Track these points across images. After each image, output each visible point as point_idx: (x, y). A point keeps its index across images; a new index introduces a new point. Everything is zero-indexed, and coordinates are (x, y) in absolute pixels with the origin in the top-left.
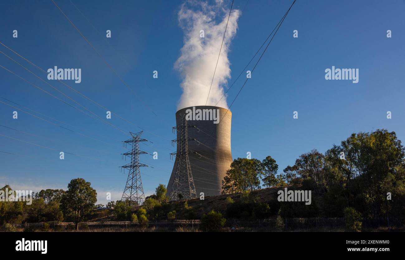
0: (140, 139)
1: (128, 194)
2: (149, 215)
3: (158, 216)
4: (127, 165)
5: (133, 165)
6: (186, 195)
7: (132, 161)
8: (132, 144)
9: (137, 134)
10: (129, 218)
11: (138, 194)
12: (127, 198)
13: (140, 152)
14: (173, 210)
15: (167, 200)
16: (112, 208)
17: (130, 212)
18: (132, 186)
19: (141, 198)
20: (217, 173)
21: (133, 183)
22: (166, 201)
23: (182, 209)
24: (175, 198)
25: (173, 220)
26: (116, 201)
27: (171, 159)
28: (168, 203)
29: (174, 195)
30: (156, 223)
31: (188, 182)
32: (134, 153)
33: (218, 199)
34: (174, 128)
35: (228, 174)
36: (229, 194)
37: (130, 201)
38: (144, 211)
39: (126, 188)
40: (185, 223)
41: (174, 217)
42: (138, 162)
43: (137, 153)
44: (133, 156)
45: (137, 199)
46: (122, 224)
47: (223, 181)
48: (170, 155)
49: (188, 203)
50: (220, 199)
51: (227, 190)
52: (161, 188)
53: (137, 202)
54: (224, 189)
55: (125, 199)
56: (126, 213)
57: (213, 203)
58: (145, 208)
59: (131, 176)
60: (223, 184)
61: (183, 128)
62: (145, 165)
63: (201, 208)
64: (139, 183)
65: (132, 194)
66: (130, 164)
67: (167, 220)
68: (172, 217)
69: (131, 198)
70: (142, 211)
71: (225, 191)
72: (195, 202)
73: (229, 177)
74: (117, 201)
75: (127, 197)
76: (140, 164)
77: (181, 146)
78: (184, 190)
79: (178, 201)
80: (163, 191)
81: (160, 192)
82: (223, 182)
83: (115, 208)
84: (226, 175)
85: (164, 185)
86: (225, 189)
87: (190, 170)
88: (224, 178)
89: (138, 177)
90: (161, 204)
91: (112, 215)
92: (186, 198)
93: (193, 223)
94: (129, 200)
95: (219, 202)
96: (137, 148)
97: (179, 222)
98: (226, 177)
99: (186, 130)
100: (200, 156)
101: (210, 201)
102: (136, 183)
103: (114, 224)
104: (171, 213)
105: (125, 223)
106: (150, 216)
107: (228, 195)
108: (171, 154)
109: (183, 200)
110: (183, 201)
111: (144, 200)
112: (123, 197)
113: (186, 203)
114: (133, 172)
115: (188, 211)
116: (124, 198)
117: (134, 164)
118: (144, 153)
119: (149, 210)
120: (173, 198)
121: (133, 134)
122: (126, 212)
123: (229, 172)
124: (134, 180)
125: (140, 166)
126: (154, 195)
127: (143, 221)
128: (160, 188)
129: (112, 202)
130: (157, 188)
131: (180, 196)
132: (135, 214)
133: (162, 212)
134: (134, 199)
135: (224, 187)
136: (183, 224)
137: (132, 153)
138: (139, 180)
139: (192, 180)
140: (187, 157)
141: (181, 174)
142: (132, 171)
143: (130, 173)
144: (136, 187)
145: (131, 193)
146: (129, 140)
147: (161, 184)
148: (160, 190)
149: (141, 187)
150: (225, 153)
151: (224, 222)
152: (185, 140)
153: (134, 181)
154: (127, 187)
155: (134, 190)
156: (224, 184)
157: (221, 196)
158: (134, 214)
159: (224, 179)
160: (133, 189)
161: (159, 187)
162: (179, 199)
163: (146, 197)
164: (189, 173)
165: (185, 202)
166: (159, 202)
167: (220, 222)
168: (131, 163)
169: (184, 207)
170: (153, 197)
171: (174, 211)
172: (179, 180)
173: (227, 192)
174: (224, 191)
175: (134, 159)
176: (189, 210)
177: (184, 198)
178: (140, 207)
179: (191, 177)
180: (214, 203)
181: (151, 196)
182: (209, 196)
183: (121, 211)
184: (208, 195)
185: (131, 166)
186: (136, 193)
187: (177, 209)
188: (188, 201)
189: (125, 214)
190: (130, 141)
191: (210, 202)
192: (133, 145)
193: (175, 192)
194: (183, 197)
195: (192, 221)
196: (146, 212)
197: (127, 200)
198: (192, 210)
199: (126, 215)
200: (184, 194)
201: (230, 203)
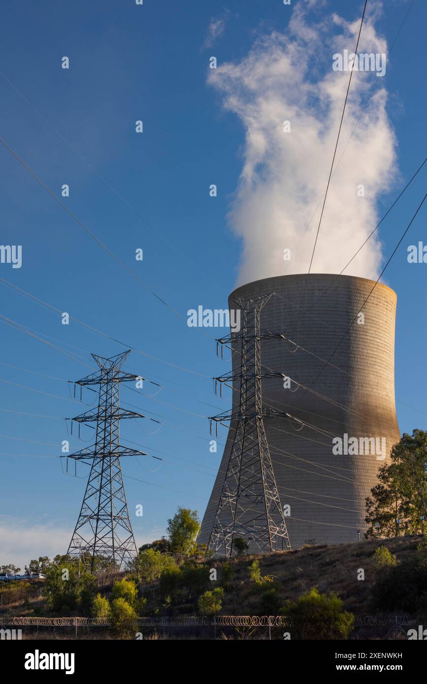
0: (121, 375)
1: (87, 536)
2: (145, 601)
3: (172, 603)
4: (84, 452)
5: (102, 451)
6: (257, 540)
7: (99, 439)
8: (98, 390)
9: (113, 360)
10: (86, 608)
11: (115, 536)
12: (84, 548)
13: (121, 412)
14: (217, 587)
15: (200, 557)
16: (41, 577)
17: (91, 591)
18: (97, 515)
19: (126, 550)
20: (353, 476)
21: (102, 506)
22: (196, 558)
23: (243, 582)
24: (225, 551)
25: (211, 616)
26: (55, 556)
27: (214, 432)
28: (202, 566)
29: (221, 541)
30: (163, 624)
31: (263, 502)
32: (104, 414)
33: (353, 555)
34: (219, 340)
35: (384, 477)
36: (386, 540)
37: (93, 558)
38: (130, 587)
39: (83, 519)
40: (246, 624)
41: (219, 607)
42: (116, 442)
43: (111, 416)
44: (102, 426)
45: (114, 552)
46: (63, 624)
47: (367, 499)
48: (208, 421)
49: (260, 566)
50: (358, 555)
51: (382, 525)
52: (184, 522)
53: (114, 560)
54: (370, 525)
55: (78, 551)
56: (78, 594)
57: (335, 566)
58: (133, 580)
59: (96, 484)
60: (368, 511)
61: (247, 341)
62: (136, 451)
63: (299, 581)
64: (117, 505)
65: (100, 536)
66: (93, 449)
67: (198, 615)
68: (210, 605)
69: (97, 548)
70: (123, 588)
71: (375, 531)
72: (283, 563)
73: (386, 487)
74: (57, 558)
75: (84, 544)
76: (121, 450)
77: (241, 395)
78: (252, 526)
79: (232, 559)
80: (191, 528)
81: (181, 531)
82: (369, 503)
83: (48, 578)
84: (378, 482)
85: (193, 510)
86: (373, 524)
87: (268, 467)
88: (372, 490)
89: (116, 486)
90: (181, 568)
91: (41, 598)
92: (256, 551)
93: (271, 625)
94: (91, 553)
95: (354, 564)
96: (113, 400)
97: (229, 621)
98: (379, 487)
99: (257, 346)
100: (298, 425)
101: (328, 560)
102: (109, 504)
103: (41, 624)
104: (210, 595)
105: (72, 623)
106: (148, 602)
107: (383, 543)
108: (213, 418)
109: (248, 555)
110: (247, 560)
111: (135, 554)
112: (72, 545)
113: (254, 565)
114: (100, 471)
115: (258, 589)
116: (76, 547)
117: (105, 447)
118: (133, 414)
119: (145, 586)
120: (218, 551)
121: (100, 360)
122: (79, 591)
123: (386, 473)
124: (103, 496)
125: (121, 454)
126: (164, 541)
127: (122, 618)
128: (180, 521)
129: (41, 559)
130: (172, 519)
131: (239, 544)
132: (102, 597)
133: (184, 591)
134: (104, 552)
135: (372, 518)
136: (241, 628)
137: (98, 417)
138: (119, 495)
139: (275, 496)
140: (260, 428)
141: (242, 477)
142: (98, 469)
143: (93, 476)
144: (111, 515)
145: (96, 535)
146: (90, 378)
147: (183, 508)
148: (181, 525)
149: (124, 516)
150: (378, 413)
151: (349, 623)
152: (254, 375)
153: (103, 498)
154: (85, 516)
155: (103, 525)
156: (373, 509)
157: (361, 546)
158: (99, 596)
159: (370, 495)
160: (100, 522)
161: (177, 517)
162: (235, 552)
163: (140, 545)
164: (268, 476)
165: (250, 563)
166: (178, 562)
167: (337, 623)
168: (96, 444)
169: (250, 577)
170: (160, 546)
171: (218, 589)
172: (238, 496)
173: (380, 534)
174: (371, 529)
175: (103, 432)
176: (265, 588)
177: (249, 551)
178: (122, 575)
179: (271, 487)
180: (338, 567)
181: (154, 545)
182: (326, 546)
183: (65, 587)
184: (323, 543)
185: (96, 453)
186: (110, 535)
187: (228, 583)
188: (264, 558)
189: (75, 597)
190: (93, 380)
191: (327, 564)
192: (102, 393)
193: (225, 533)
194: (247, 547)
195: (266, 620)
196: (137, 591)
197: (87, 554)
198: (272, 585)
199: (79, 599)
200: (250, 539)
201: (386, 566)
